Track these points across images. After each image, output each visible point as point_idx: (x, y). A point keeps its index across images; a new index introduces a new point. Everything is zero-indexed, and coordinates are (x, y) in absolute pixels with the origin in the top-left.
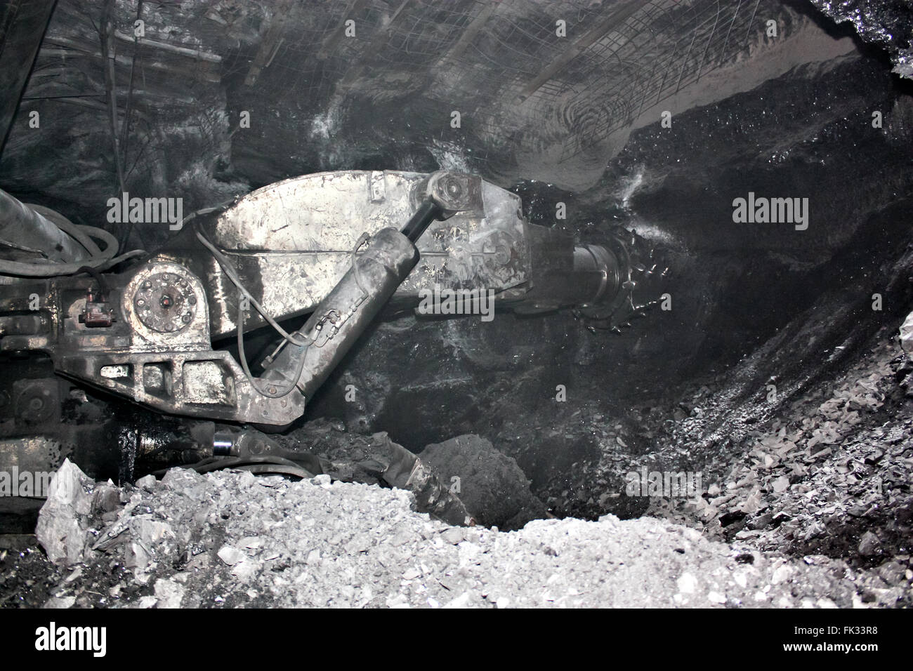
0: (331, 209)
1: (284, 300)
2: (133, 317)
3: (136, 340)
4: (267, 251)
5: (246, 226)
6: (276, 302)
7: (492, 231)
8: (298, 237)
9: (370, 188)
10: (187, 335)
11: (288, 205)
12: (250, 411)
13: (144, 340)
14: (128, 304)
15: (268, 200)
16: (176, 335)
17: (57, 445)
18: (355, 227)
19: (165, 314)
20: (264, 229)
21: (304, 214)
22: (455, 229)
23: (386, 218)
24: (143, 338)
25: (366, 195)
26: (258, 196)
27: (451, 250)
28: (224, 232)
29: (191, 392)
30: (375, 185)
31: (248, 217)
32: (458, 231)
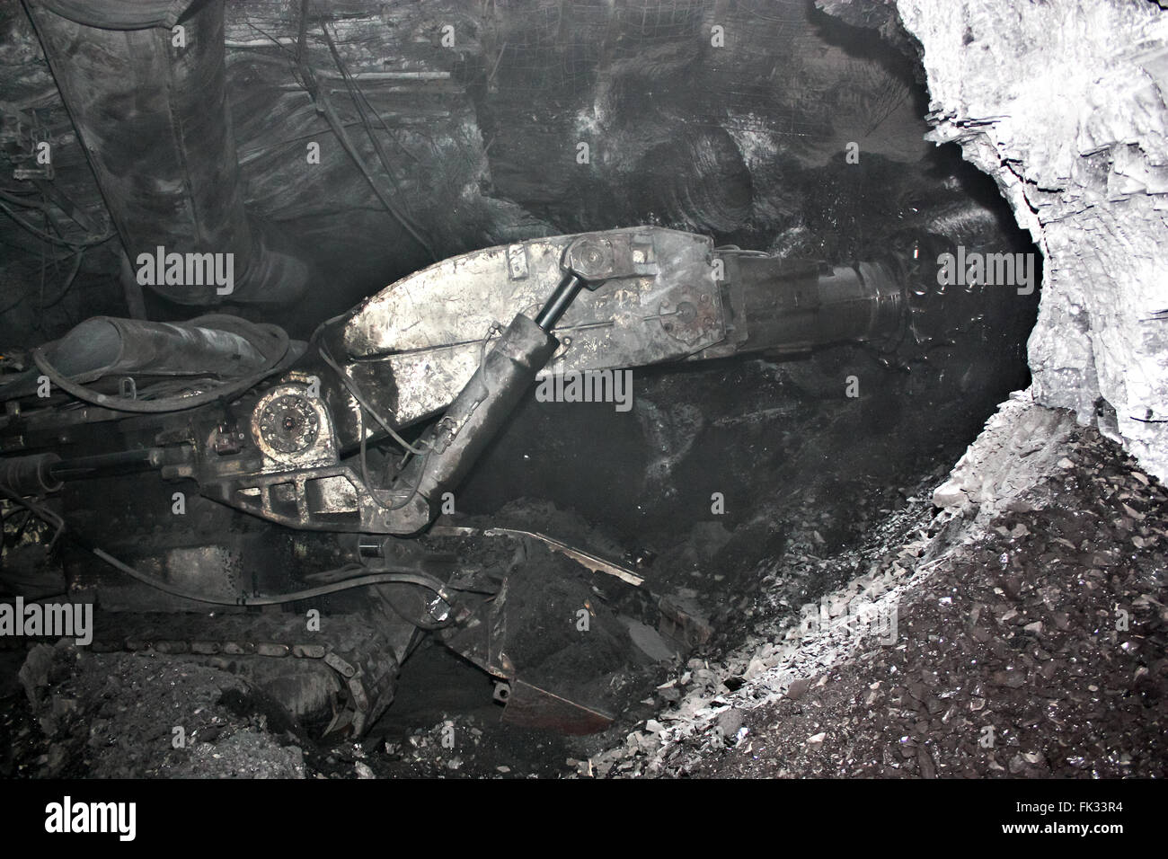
0: (466, 295)
1: (422, 400)
2: (261, 440)
3: (267, 462)
4: (400, 352)
5: (375, 330)
6: (414, 403)
7: (671, 287)
8: (431, 331)
9: (509, 265)
10: (313, 452)
11: (418, 301)
12: (374, 522)
13: (273, 459)
14: (256, 430)
15: (396, 299)
16: (303, 454)
17: (227, 553)
18: (495, 311)
19: (288, 436)
20: (393, 329)
21: (436, 306)
22: (620, 293)
23: (533, 295)
24: (272, 459)
25: (506, 273)
26: (384, 296)
27: (616, 318)
28: (352, 340)
29: (329, 502)
30: (514, 261)
31: (376, 320)
32: (625, 294)
